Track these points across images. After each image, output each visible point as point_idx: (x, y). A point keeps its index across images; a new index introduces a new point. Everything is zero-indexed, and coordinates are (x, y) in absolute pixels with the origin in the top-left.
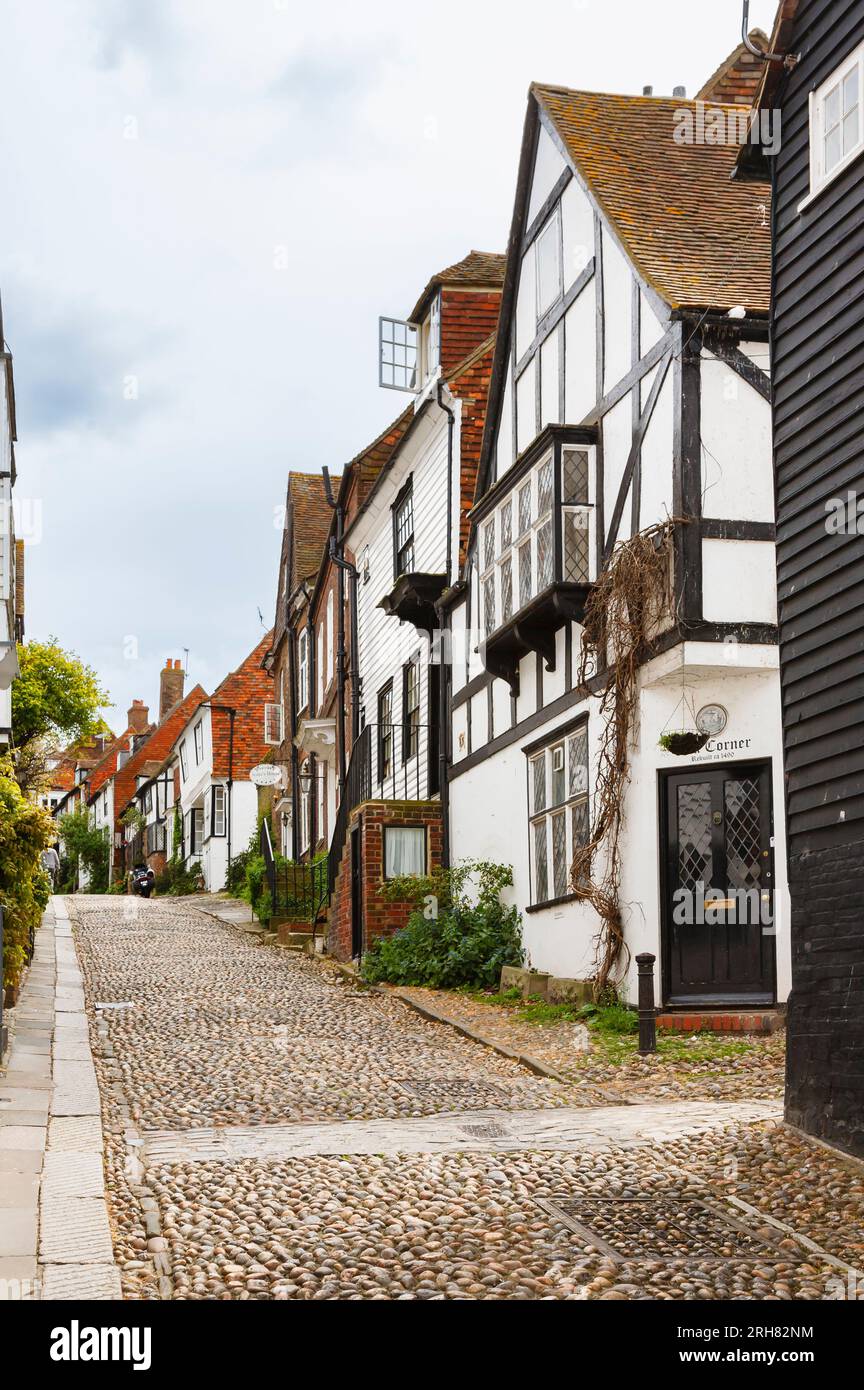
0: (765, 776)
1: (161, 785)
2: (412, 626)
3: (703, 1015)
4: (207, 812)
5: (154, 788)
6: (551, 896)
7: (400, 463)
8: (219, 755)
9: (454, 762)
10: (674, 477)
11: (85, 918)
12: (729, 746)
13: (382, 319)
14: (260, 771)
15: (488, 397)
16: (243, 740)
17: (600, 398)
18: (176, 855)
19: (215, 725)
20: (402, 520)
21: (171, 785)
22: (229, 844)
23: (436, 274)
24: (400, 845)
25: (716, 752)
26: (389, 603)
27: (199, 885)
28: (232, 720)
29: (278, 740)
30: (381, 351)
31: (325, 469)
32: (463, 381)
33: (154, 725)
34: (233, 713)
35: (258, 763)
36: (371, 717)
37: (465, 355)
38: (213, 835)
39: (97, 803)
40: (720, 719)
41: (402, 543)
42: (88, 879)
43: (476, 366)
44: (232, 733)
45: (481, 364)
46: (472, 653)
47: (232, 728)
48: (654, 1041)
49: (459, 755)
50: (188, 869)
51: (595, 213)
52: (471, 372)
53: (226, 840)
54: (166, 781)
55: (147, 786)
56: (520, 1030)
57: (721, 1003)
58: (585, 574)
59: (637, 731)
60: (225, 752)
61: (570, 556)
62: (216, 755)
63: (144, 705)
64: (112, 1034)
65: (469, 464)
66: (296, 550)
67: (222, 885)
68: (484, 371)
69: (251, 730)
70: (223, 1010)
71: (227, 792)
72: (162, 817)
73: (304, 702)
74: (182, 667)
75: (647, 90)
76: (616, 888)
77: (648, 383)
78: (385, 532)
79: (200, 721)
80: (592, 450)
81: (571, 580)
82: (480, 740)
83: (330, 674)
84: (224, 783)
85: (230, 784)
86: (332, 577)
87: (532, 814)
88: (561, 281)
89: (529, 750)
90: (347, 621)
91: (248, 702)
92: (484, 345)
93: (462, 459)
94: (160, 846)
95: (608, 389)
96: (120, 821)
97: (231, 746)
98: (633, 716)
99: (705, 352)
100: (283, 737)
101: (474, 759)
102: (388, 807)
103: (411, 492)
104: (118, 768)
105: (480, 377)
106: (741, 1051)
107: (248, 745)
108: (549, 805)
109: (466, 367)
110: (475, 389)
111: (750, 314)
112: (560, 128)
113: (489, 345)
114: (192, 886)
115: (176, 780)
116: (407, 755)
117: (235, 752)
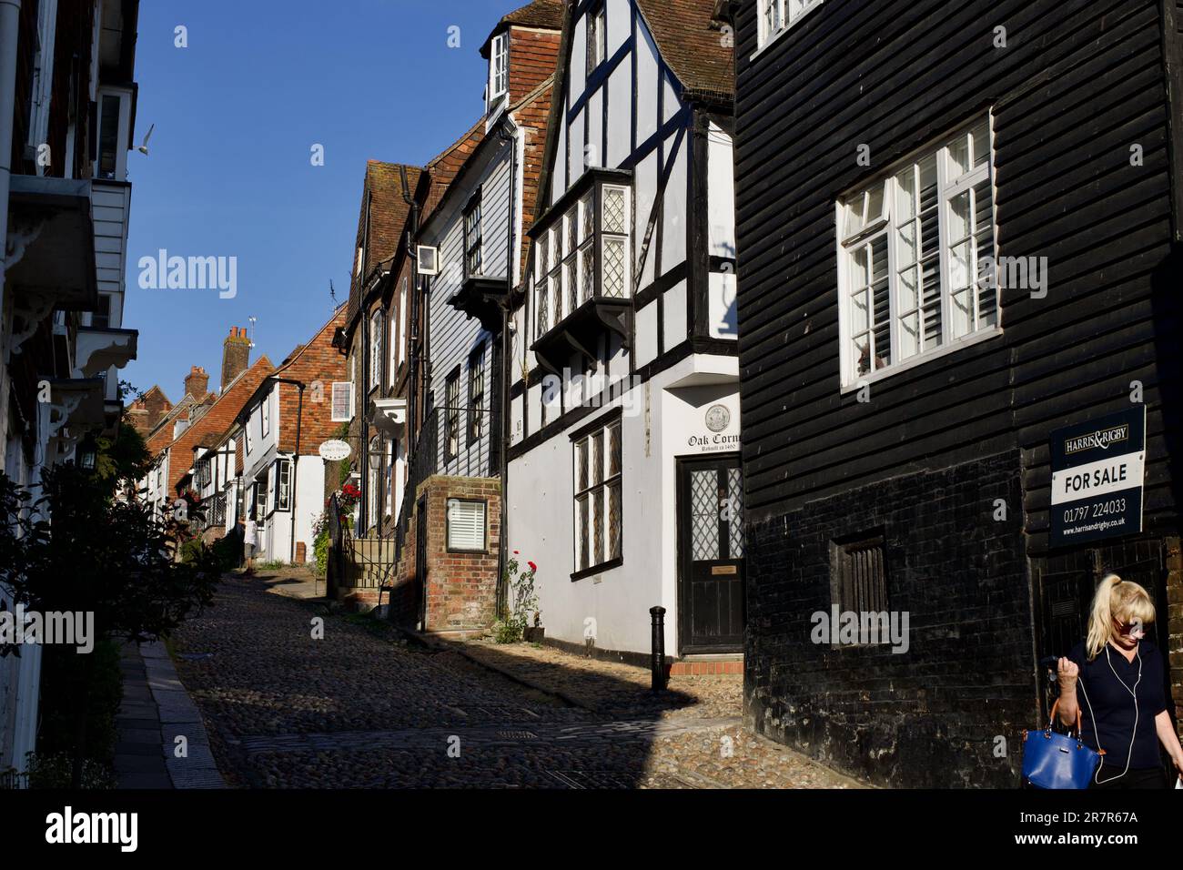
1: (222, 457)
2: (478, 320)
4: (271, 485)
5: (214, 459)
6: (592, 563)
7: (471, 174)
8: (286, 428)
9: (512, 446)
12: (731, 439)
14: (330, 447)
15: (547, 127)
16: (312, 414)
17: (633, 149)
19: (283, 398)
20: (470, 225)
21: (232, 457)
22: (294, 519)
25: (721, 444)
26: (456, 301)
28: (301, 393)
29: (347, 415)
32: (526, 112)
33: (214, 395)
34: (302, 386)
35: (327, 438)
36: (438, 401)
37: (529, 92)
38: (277, 509)
41: (470, 244)
43: (538, 100)
44: (300, 407)
45: (543, 99)
46: (529, 352)
47: (301, 402)
49: (517, 438)
52: (535, 105)
53: (290, 515)
54: (227, 453)
55: (207, 458)
58: (620, 291)
60: (292, 426)
61: (608, 275)
62: (283, 428)
63: (205, 373)
65: (530, 183)
68: (543, 105)
69: (319, 405)
71: (293, 466)
72: (221, 489)
73: (376, 378)
77: (668, 144)
78: (456, 233)
79: (267, 393)
80: (627, 189)
81: (609, 295)
82: (535, 427)
84: (290, 456)
85: (296, 459)
86: (406, 265)
87: (577, 492)
88: (605, 50)
89: (574, 437)
91: (318, 376)
92: (546, 83)
93: (525, 179)
95: (639, 144)
97: (299, 420)
99: (711, 125)
100: (352, 414)
101: (531, 443)
103: (480, 199)
104: (175, 438)
105: (542, 109)
107: (317, 420)
108: (591, 484)
109: (530, 100)
110: (537, 119)
113: (549, 84)
115: (239, 452)
116: (470, 438)
117: (302, 426)
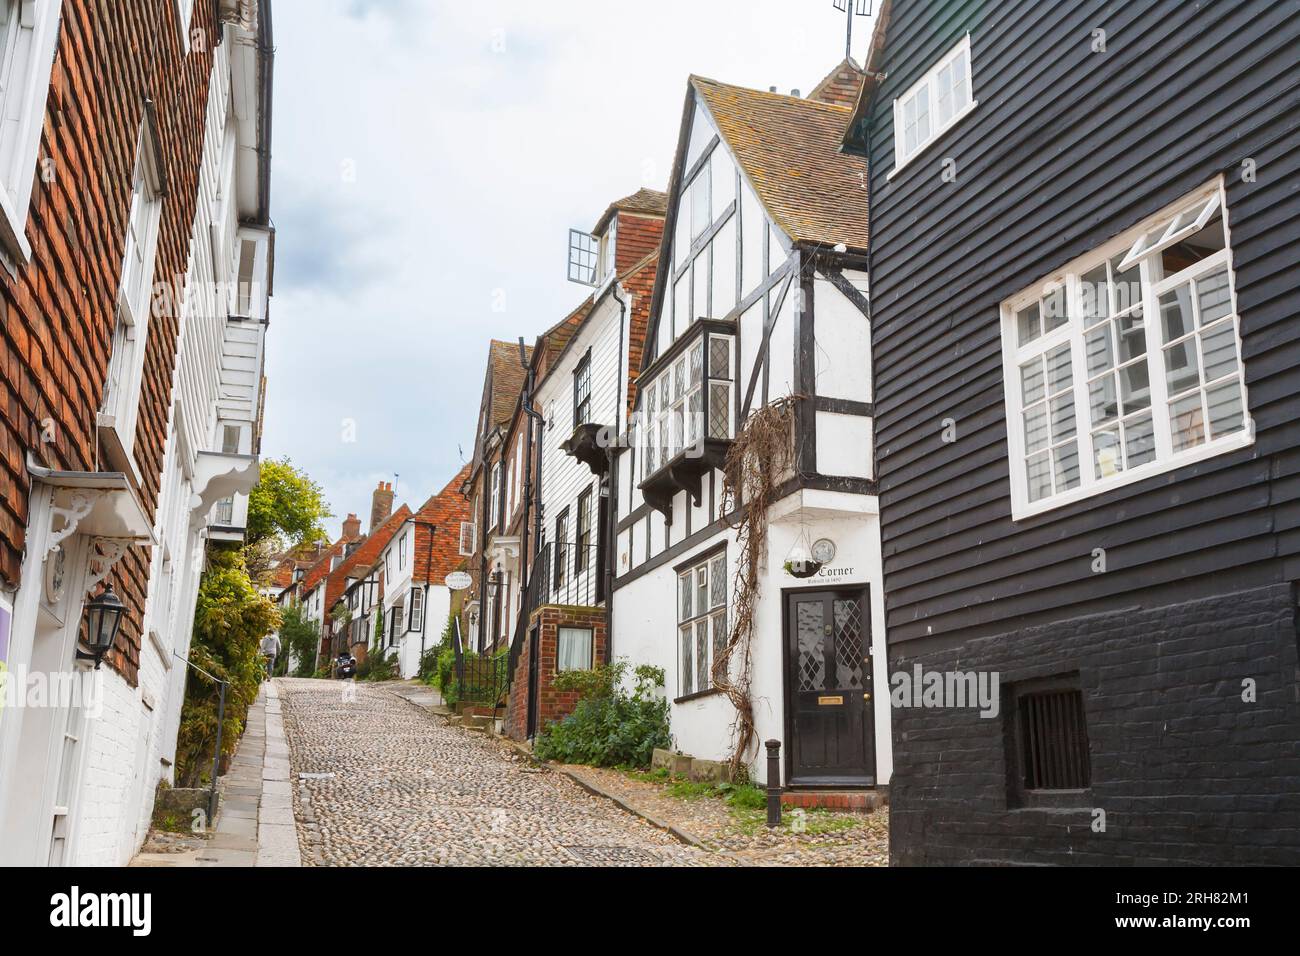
0: (864, 597)
1: (368, 586)
2: (587, 465)
3: (819, 793)
4: (406, 610)
5: (361, 588)
6: (695, 690)
7: (582, 339)
8: (419, 562)
9: (618, 576)
10: (795, 363)
11: (293, 698)
12: (837, 572)
13: (572, 231)
14: (454, 577)
15: (652, 294)
16: (441, 551)
17: (739, 301)
18: (376, 646)
19: (417, 537)
20: (581, 383)
21: (376, 586)
22: (423, 638)
23: (614, 201)
24: (571, 643)
25: (828, 577)
26: (569, 446)
27: (395, 672)
28: (432, 534)
29: (471, 552)
30: (570, 254)
31: (521, 339)
32: (633, 281)
33: (365, 536)
34: (433, 528)
35: (452, 570)
36: (550, 536)
37: (635, 263)
38: (410, 630)
39: (310, 599)
40: (829, 551)
41: (581, 400)
42: (297, 665)
43: (643, 271)
44: (431, 546)
45: (647, 270)
46: (635, 490)
47: (432, 540)
48: (780, 815)
49: (622, 570)
50: (386, 659)
51: (736, 169)
52: (640, 275)
53: (421, 635)
54: (372, 582)
55: (355, 587)
56: (668, 804)
57: (833, 784)
58: (726, 432)
59: (765, 557)
60: (425, 561)
61: (714, 418)
62: (417, 562)
63: (358, 518)
64: (314, 802)
65: (636, 343)
66: (493, 401)
67: (415, 674)
68: (649, 276)
69: (448, 543)
70: (414, 781)
71: (424, 593)
72: (366, 613)
73: (494, 522)
74: (392, 489)
75: (773, 89)
76: (748, 684)
77: (775, 293)
78: (567, 391)
79: (405, 534)
80: (732, 339)
81: (715, 436)
82: (639, 560)
83: (517, 501)
84: (422, 586)
85: (427, 587)
86: (522, 423)
87: (681, 621)
88: (710, 214)
89: (679, 569)
90: (534, 459)
91: (447, 520)
92: (650, 256)
93: (631, 339)
94: (363, 638)
95: (745, 294)
96: (330, 615)
97: (430, 556)
98: (763, 545)
99: (817, 274)
100: (474, 550)
101: (634, 575)
102: (562, 611)
103: (590, 361)
104: (331, 570)
105: (646, 279)
106: (850, 825)
107: (445, 556)
108: (694, 614)
109: (636, 270)
110: (642, 287)
111: (850, 250)
112: (711, 108)
113: (654, 256)
114: (389, 673)
115: (381, 582)
116: (579, 569)
117: (433, 560)
